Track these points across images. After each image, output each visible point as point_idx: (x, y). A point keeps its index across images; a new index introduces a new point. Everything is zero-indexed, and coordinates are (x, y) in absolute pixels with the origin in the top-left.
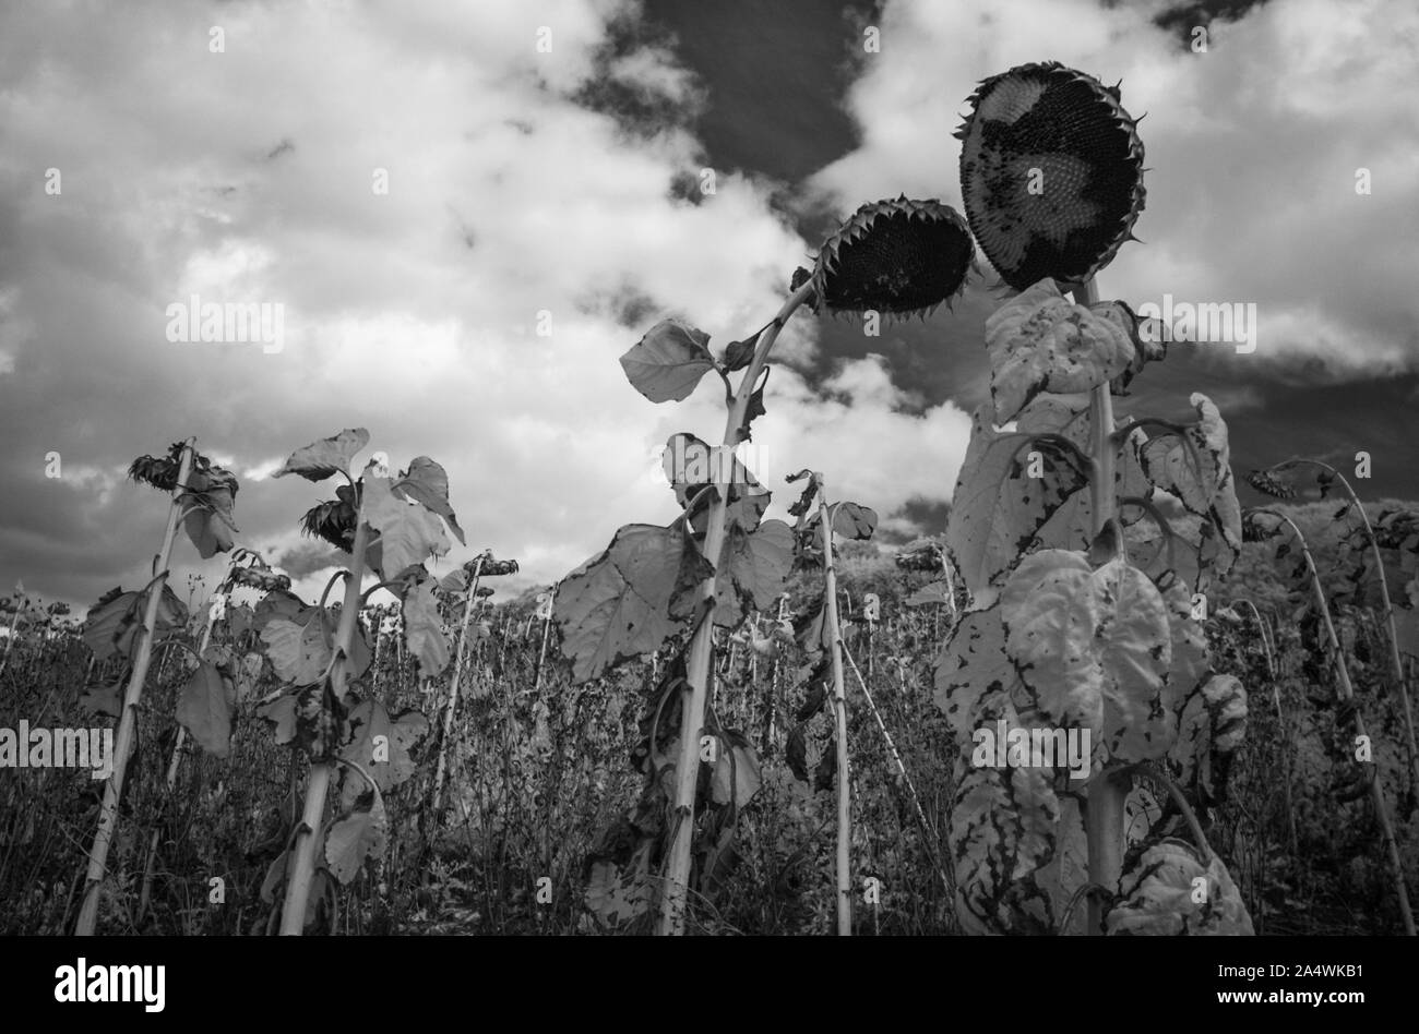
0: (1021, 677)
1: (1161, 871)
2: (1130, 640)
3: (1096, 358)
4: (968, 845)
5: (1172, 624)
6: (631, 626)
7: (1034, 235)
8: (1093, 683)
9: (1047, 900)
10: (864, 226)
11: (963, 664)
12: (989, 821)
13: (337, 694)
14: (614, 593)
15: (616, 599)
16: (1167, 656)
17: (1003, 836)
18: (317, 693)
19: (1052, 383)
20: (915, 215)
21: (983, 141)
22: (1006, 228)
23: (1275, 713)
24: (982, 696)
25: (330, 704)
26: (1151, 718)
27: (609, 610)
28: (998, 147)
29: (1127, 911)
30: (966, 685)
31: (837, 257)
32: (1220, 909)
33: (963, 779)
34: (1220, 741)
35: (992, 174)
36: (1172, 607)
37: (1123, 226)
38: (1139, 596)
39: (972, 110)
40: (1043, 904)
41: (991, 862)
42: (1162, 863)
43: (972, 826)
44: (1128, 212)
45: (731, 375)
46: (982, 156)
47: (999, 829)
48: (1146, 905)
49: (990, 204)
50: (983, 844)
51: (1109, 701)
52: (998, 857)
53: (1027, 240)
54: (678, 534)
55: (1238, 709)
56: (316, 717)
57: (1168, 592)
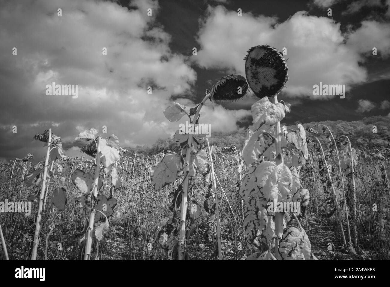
0: (260, 190)
1: (292, 233)
2: (284, 182)
3: (276, 117)
4: (247, 227)
5: (293, 178)
6: (168, 176)
7: (263, 86)
8: (276, 192)
9: (266, 239)
10: (223, 82)
11: (246, 185)
12: (252, 222)
13: (95, 196)
14: (164, 169)
15: (165, 170)
16: (291, 185)
17: (255, 225)
18: (90, 195)
19: (266, 123)
20: (235, 79)
21: (251, 63)
22: (256, 84)
23: (314, 181)
24: (250, 192)
25: (93, 198)
26: (287, 199)
27: (163, 173)
28: (255, 65)
29: (284, 242)
30: (247, 190)
31: (217, 89)
32: (304, 241)
33: (247, 212)
34: (303, 204)
35: (253, 71)
36: (293, 175)
37: (283, 85)
38: (286, 172)
39: (248, 54)
40: (265, 240)
41: (252, 231)
42: (292, 232)
43: (248, 223)
44: (284, 81)
45: (191, 117)
46: (251, 66)
47: (254, 224)
48: (288, 241)
49: (253, 78)
50: (251, 227)
51: (279, 195)
52: (254, 230)
53: (261, 87)
54: (179, 156)
55: (308, 197)
56: (90, 201)
57: (293, 171)
